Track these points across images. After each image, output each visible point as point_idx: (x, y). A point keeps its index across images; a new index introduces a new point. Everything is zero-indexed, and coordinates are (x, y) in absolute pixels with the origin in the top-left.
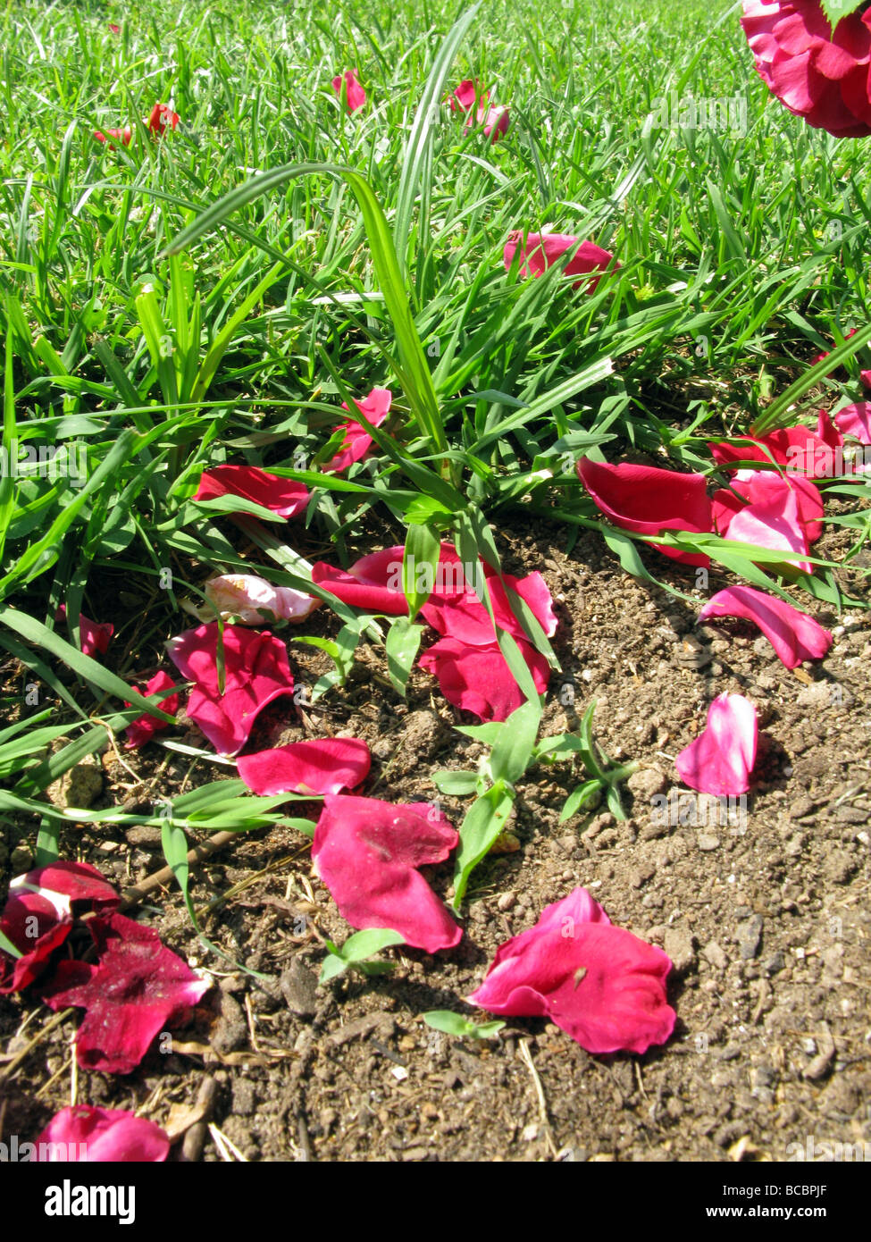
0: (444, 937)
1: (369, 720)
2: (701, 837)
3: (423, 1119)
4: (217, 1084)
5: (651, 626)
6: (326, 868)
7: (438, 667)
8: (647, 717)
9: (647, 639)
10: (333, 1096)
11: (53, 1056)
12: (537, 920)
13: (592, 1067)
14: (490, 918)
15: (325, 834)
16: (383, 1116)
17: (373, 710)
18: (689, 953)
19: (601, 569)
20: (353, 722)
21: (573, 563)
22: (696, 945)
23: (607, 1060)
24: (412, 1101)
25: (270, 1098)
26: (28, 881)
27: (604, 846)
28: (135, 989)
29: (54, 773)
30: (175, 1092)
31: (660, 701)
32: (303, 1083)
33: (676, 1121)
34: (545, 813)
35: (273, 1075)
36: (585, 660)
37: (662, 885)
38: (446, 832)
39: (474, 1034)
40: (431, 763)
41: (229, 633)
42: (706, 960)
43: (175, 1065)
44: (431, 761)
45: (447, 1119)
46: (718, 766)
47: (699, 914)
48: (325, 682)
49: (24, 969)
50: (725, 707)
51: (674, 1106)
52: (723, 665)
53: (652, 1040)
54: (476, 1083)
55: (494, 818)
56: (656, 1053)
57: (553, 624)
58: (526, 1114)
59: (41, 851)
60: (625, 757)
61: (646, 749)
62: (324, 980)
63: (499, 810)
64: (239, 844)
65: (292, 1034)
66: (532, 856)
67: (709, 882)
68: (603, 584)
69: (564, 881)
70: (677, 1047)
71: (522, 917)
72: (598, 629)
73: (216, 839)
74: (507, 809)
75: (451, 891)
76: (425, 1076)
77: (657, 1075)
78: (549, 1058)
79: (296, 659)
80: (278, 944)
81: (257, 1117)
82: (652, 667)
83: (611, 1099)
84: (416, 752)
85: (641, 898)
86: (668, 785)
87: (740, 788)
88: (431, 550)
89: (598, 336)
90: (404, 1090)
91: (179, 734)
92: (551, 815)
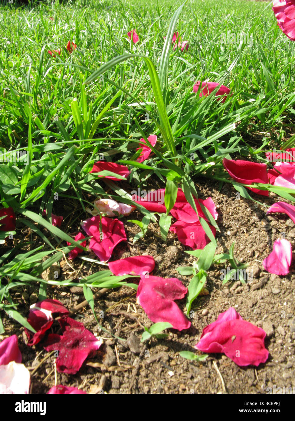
0: (185, 325)
1: (153, 249)
2: (273, 289)
3: (180, 390)
4: (106, 378)
5: (249, 216)
6: (142, 301)
7: (177, 231)
8: (251, 247)
9: (249, 221)
10: (148, 382)
11: (48, 367)
12: (216, 319)
13: (239, 371)
14: (200, 318)
15: (141, 289)
16: (166, 389)
17: (154, 246)
18: (272, 330)
19: (231, 196)
20: (148, 250)
21: (221, 195)
22: (274, 327)
23: (245, 368)
24: (176, 383)
25: (125, 383)
26: (36, 306)
27: (238, 293)
28: (76, 344)
29: (44, 268)
30: (91, 380)
31: (255, 242)
32: (137, 377)
34: (217, 281)
35: (126, 374)
36: (228, 228)
37: (260, 306)
38: (183, 288)
39: (197, 360)
40: (176, 264)
41: (103, 219)
42: (278, 332)
43: (91, 371)
44: (176, 263)
45: (189, 390)
46: (278, 264)
47: (274, 316)
48: (138, 236)
49: (37, 337)
50: (279, 244)
51: (270, 384)
52: (276, 229)
53: (261, 361)
54: (199, 377)
55: (200, 283)
56: (262, 366)
57: (216, 216)
58: (217, 388)
59: (41, 296)
60: (244, 262)
61: (251, 259)
62: (142, 341)
63: (201, 280)
64: (110, 293)
65: (132, 360)
66: (213, 296)
67: (277, 305)
68: (232, 202)
69: (225, 305)
70: (269, 364)
71: (211, 318)
72: (232, 217)
73: (102, 291)
74: (204, 280)
75: (185, 309)
76: (180, 375)
77: (263, 373)
78: (224, 368)
79: (126, 229)
80: (125, 328)
81: (121, 389)
82: (251, 230)
83: (247, 383)
84: (170, 260)
85: (253, 311)
86: (260, 271)
87: (286, 272)
88: (175, 190)
89: (227, 117)
90: (173, 379)
91: (87, 254)
92: (219, 283)
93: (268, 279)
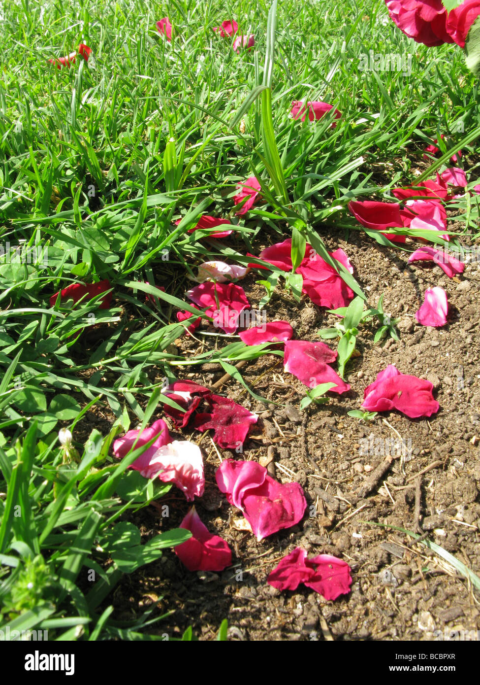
0: (344, 388)
1: (284, 314)
2: (431, 342)
3: (355, 449)
4: (273, 450)
5: (389, 267)
6: (292, 367)
7: (307, 291)
8: (398, 301)
9: (388, 273)
10: (318, 447)
11: (207, 447)
12: (374, 380)
13: (411, 424)
14: (356, 381)
15: (288, 356)
16: (340, 450)
17: (285, 311)
18: (439, 381)
19: (361, 246)
20: (277, 316)
21: (350, 245)
23: (418, 420)
24: (349, 444)
25: (294, 452)
26: (168, 389)
27: (393, 351)
28: (229, 421)
30: (257, 454)
31: (401, 295)
32: (305, 445)
33: (447, 437)
34: (366, 341)
35: (293, 444)
36: (366, 282)
37: (420, 361)
38: (331, 352)
39: (366, 419)
40: (314, 329)
41: (216, 286)
42: (444, 383)
43: (254, 445)
44: (314, 327)
46: (433, 315)
47: (438, 369)
48: (263, 301)
49: (188, 417)
50: (431, 292)
51: (445, 430)
52: (423, 279)
53: (432, 411)
55: (349, 344)
56: (433, 417)
57: (351, 269)
60: (393, 317)
61: (400, 314)
62: (301, 409)
63: (350, 341)
64: (247, 367)
65: (295, 429)
66: (366, 357)
67: (439, 357)
68: (364, 253)
69: (382, 365)
70: (441, 414)
71: (368, 380)
72: (368, 270)
73: (239, 364)
74: (353, 340)
75: (339, 372)
76: (351, 435)
77: (436, 424)
78: (396, 423)
80: (277, 400)
81: (291, 458)
82: (394, 283)
83: (422, 434)
84: (308, 324)
85: (413, 367)
86: (413, 326)
87: (444, 322)
88: (302, 241)
89: (343, 147)
90: (344, 441)
91: (205, 328)
92: (369, 342)
93: (424, 333)
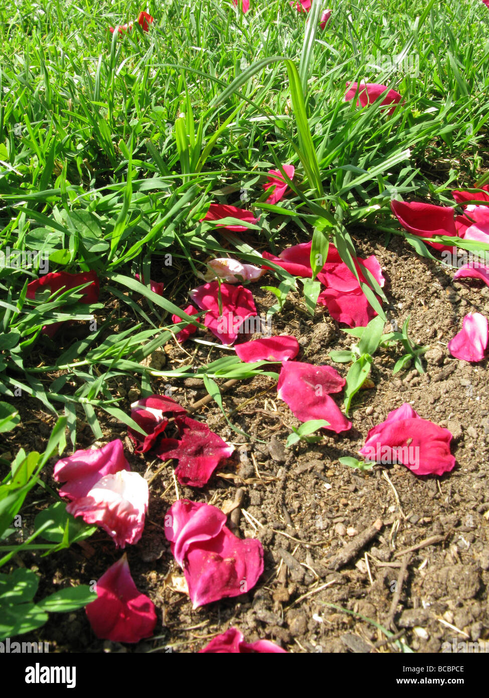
0: (344, 426)
1: (295, 328)
2: (461, 380)
3: (341, 505)
4: (243, 491)
5: (429, 282)
6: (286, 394)
7: (327, 302)
8: (431, 325)
9: (428, 289)
10: (298, 497)
11: (165, 480)
12: (384, 419)
13: (417, 482)
14: (363, 418)
15: (284, 379)
16: (322, 504)
17: (297, 323)
18: (460, 431)
19: (402, 255)
20: (287, 329)
21: (389, 252)
22: (463, 428)
23: (424, 478)
24: (335, 498)
25: (268, 498)
26: (140, 404)
27: (414, 385)
28: (199, 451)
29: (145, 354)
30: (223, 496)
31: (437, 318)
32: (282, 492)
33: (458, 504)
34: (385, 370)
35: (268, 488)
36: (399, 299)
37: (444, 402)
38: (339, 379)
39: (362, 468)
40: (327, 348)
41: (222, 287)
42: (468, 434)
43: (222, 484)
45: (352, 505)
46: (468, 347)
47: (463, 415)
48: (273, 310)
49: (149, 441)
50: (471, 319)
51: (457, 497)
52: (467, 301)
53: (445, 469)
54: (365, 489)
55: (362, 372)
56: (446, 476)
57: (383, 282)
58: (389, 502)
59: (145, 391)
60: (422, 344)
61: (432, 340)
62: (287, 446)
63: (364, 368)
64: (238, 387)
65: (275, 470)
66: (380, 390)
67: (467, 400)
68: (404, 262)
69: (397, 401)
70: (456, 473)
71: (377, 418)
72: (404, 284)
73: (227, 384)
74: (367, 367)
75: (343, 406)
76: (340, 487)
77: (448, 485)
78: (397, 478)
79: (255, 300)
80: (263, 431)
81: (262, 506)
82: (432, 302)
83: (427, 496)
84: (320, 343)
85: (434, 408)
86: (444, 357)
87: (480, 357)
88: (325, 244)
89: (397, 137)
90: (330, 493)
91: (202, 335)
92: (388, 371)
93: (456, 367)
